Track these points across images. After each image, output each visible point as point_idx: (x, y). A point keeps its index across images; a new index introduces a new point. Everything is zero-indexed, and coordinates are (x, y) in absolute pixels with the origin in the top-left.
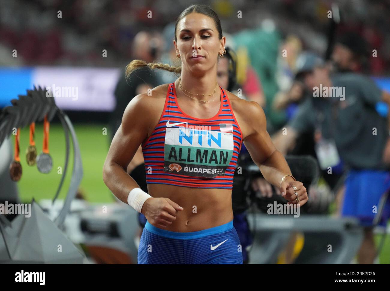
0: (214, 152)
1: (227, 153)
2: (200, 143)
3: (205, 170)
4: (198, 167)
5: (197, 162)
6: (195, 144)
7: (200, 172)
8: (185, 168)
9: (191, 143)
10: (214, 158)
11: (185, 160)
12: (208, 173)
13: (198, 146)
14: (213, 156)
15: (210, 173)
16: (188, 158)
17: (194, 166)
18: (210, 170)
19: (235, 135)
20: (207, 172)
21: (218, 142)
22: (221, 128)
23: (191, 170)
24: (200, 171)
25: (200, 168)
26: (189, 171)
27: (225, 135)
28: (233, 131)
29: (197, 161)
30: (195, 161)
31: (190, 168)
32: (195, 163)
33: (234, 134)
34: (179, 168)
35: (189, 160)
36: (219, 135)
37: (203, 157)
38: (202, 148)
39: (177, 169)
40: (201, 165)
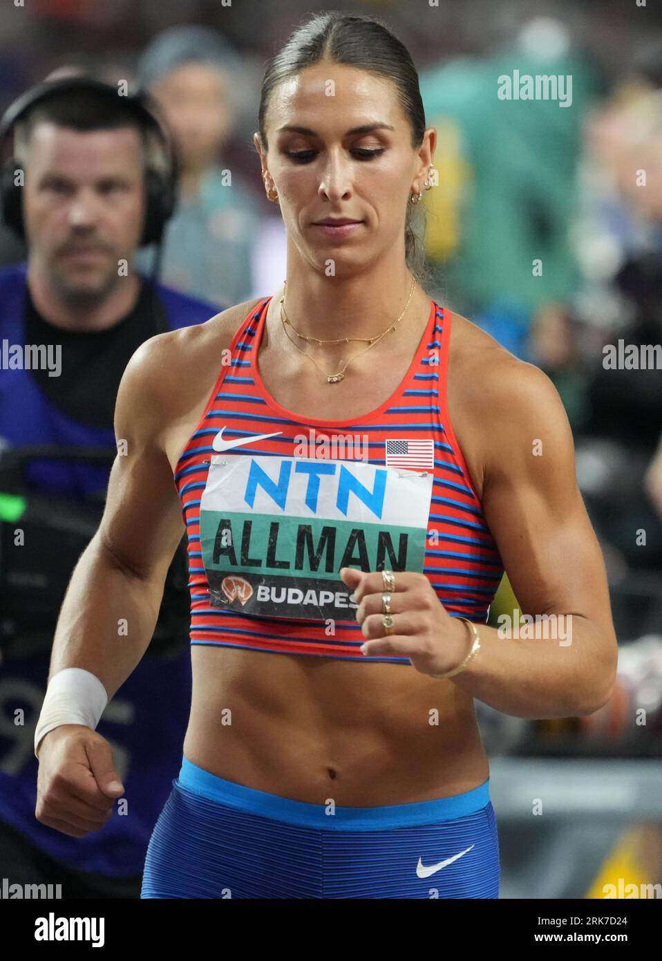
0: (358, 535)
1: (404, 537)
2: (312, 502)
3: (327, 597)
4: (305, 585)
5: (301, 568)
6: (296, 509)
7: (311, 602)
8: (260, 588)
9: (282, 503)
10: (358, 557)
11: (257, 563)
12: (337, 605)
13: (305, 513)
14: (353, 547)
15: (345, 606)
16: (268, 554)
17: (289, 582)
18: (346, 595)
19: (438, 480)
20: (334, 602)
21: (375, 500)
22: (387, 455)
23: (278, 595)
24: (311, 598)
25: (310, 589)
26: (270, 600)
27: (401, 477)
28: (436, 465)
29: (299, 566)
30: (293, 565)
31: (274, 589)
32: (293, 572)
33: (434, 476)
34: (247, 592)
35: (271, 562)
36: (381, 477)
37: (320, 550)
38: (316, 521)
39: (242, 595)
40: (315, 580)
